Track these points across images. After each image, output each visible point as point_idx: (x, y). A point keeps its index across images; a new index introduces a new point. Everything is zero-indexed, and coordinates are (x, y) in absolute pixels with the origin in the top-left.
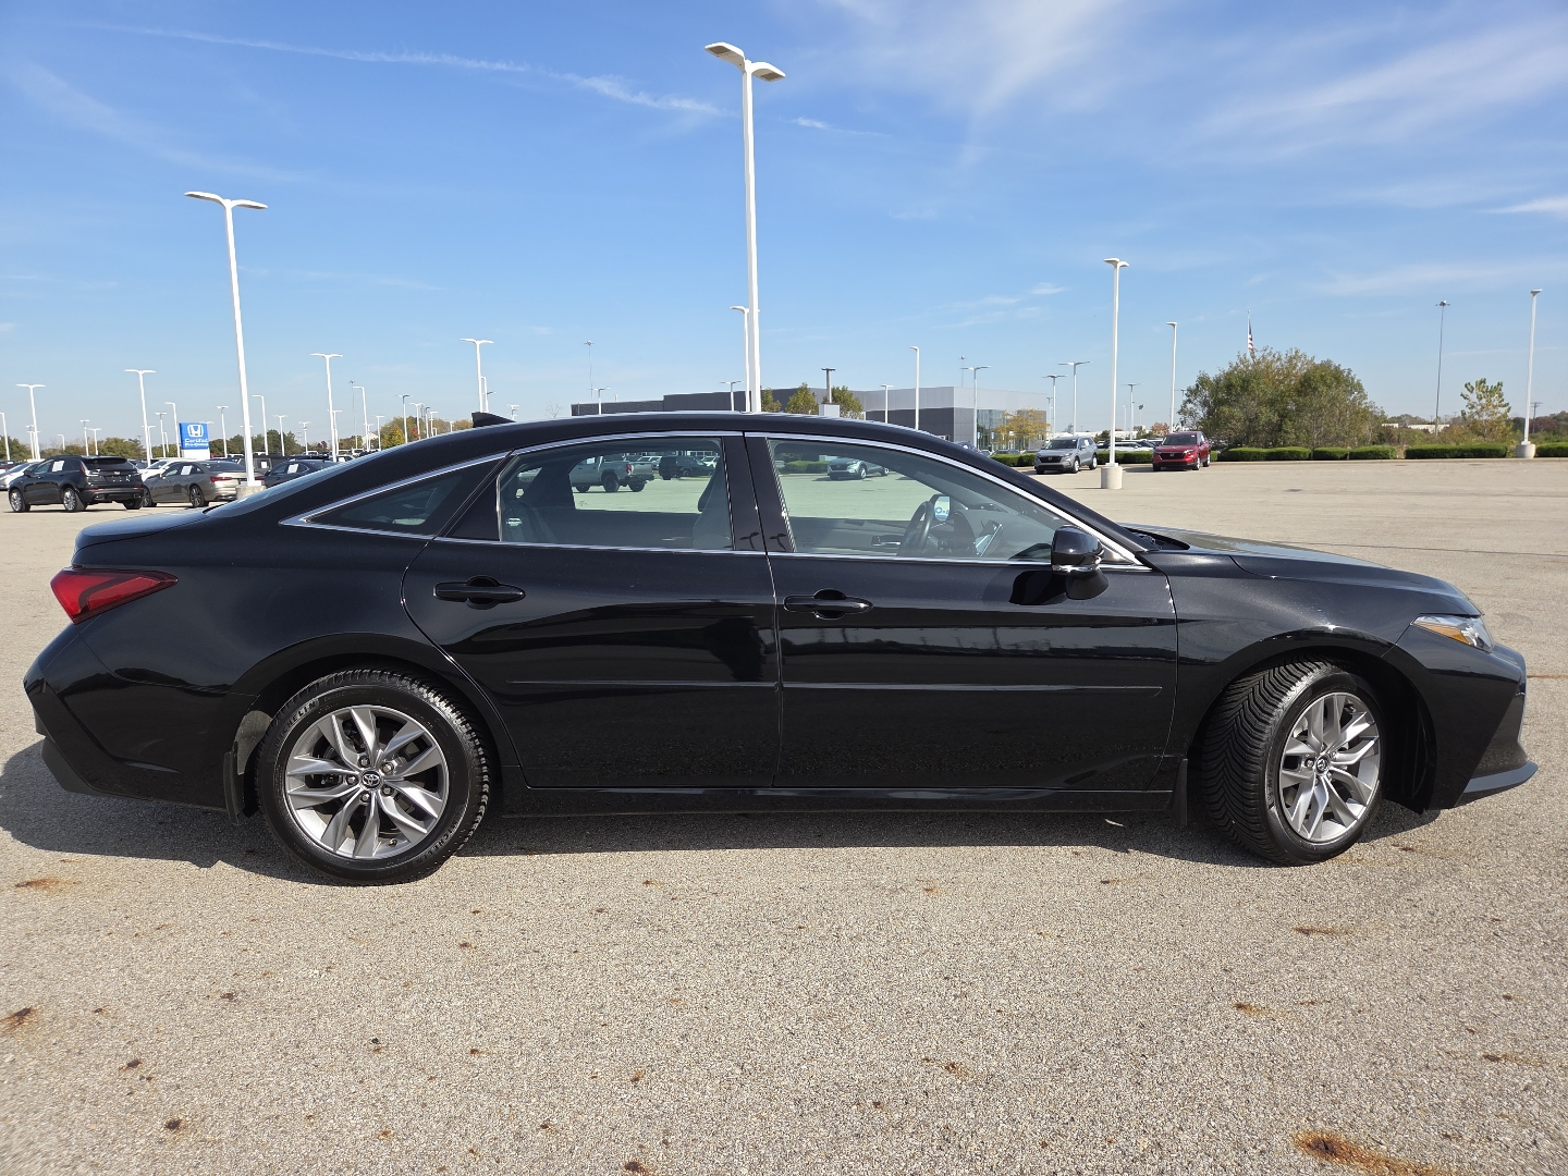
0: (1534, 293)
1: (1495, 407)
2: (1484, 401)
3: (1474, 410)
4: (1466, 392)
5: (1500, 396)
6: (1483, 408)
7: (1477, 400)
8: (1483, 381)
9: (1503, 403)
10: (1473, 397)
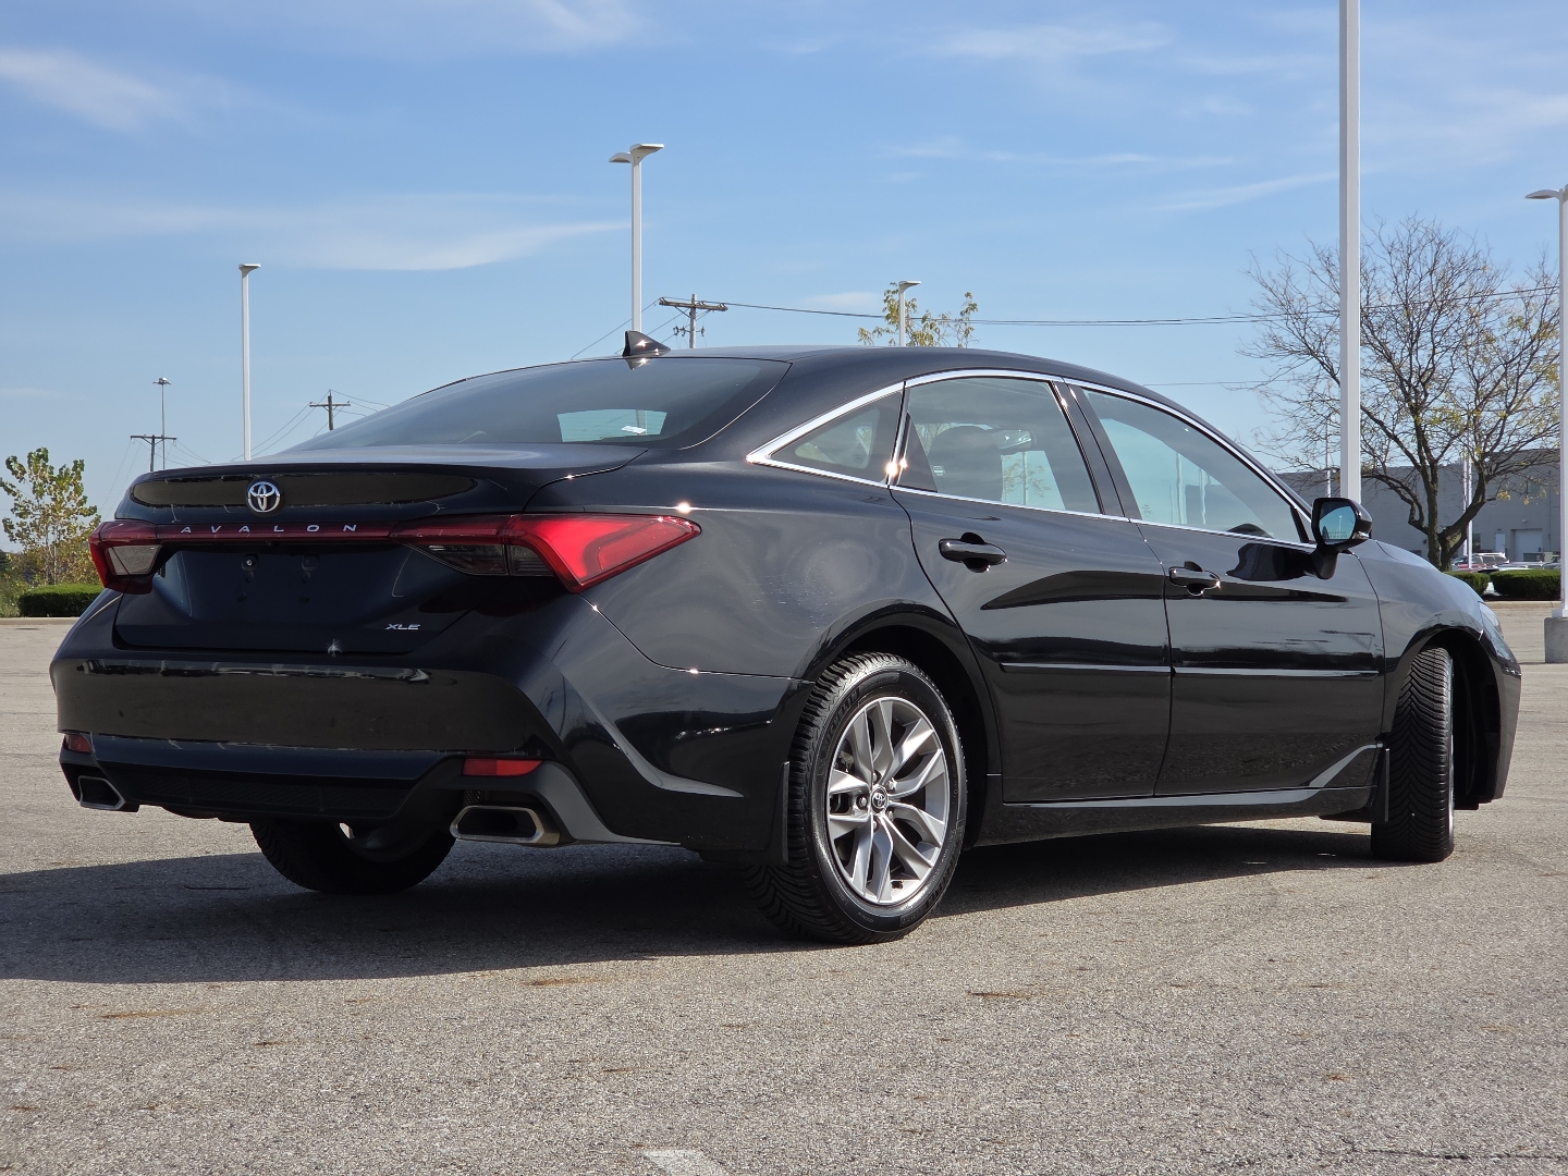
0: (246, 269)
1: (69, 513)
2: (47, 500)
3: (29, 520)
4: (9, 478)
5: (78, 490)
6: (45, 515)
7: (32, 497)
8: (42, 456)
9: (86, 506)
10: (25, 489)
